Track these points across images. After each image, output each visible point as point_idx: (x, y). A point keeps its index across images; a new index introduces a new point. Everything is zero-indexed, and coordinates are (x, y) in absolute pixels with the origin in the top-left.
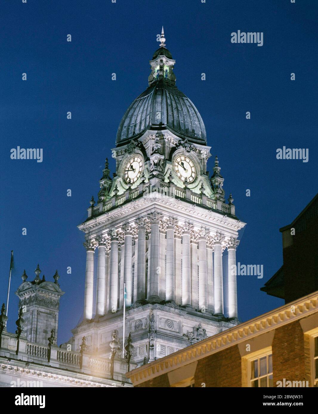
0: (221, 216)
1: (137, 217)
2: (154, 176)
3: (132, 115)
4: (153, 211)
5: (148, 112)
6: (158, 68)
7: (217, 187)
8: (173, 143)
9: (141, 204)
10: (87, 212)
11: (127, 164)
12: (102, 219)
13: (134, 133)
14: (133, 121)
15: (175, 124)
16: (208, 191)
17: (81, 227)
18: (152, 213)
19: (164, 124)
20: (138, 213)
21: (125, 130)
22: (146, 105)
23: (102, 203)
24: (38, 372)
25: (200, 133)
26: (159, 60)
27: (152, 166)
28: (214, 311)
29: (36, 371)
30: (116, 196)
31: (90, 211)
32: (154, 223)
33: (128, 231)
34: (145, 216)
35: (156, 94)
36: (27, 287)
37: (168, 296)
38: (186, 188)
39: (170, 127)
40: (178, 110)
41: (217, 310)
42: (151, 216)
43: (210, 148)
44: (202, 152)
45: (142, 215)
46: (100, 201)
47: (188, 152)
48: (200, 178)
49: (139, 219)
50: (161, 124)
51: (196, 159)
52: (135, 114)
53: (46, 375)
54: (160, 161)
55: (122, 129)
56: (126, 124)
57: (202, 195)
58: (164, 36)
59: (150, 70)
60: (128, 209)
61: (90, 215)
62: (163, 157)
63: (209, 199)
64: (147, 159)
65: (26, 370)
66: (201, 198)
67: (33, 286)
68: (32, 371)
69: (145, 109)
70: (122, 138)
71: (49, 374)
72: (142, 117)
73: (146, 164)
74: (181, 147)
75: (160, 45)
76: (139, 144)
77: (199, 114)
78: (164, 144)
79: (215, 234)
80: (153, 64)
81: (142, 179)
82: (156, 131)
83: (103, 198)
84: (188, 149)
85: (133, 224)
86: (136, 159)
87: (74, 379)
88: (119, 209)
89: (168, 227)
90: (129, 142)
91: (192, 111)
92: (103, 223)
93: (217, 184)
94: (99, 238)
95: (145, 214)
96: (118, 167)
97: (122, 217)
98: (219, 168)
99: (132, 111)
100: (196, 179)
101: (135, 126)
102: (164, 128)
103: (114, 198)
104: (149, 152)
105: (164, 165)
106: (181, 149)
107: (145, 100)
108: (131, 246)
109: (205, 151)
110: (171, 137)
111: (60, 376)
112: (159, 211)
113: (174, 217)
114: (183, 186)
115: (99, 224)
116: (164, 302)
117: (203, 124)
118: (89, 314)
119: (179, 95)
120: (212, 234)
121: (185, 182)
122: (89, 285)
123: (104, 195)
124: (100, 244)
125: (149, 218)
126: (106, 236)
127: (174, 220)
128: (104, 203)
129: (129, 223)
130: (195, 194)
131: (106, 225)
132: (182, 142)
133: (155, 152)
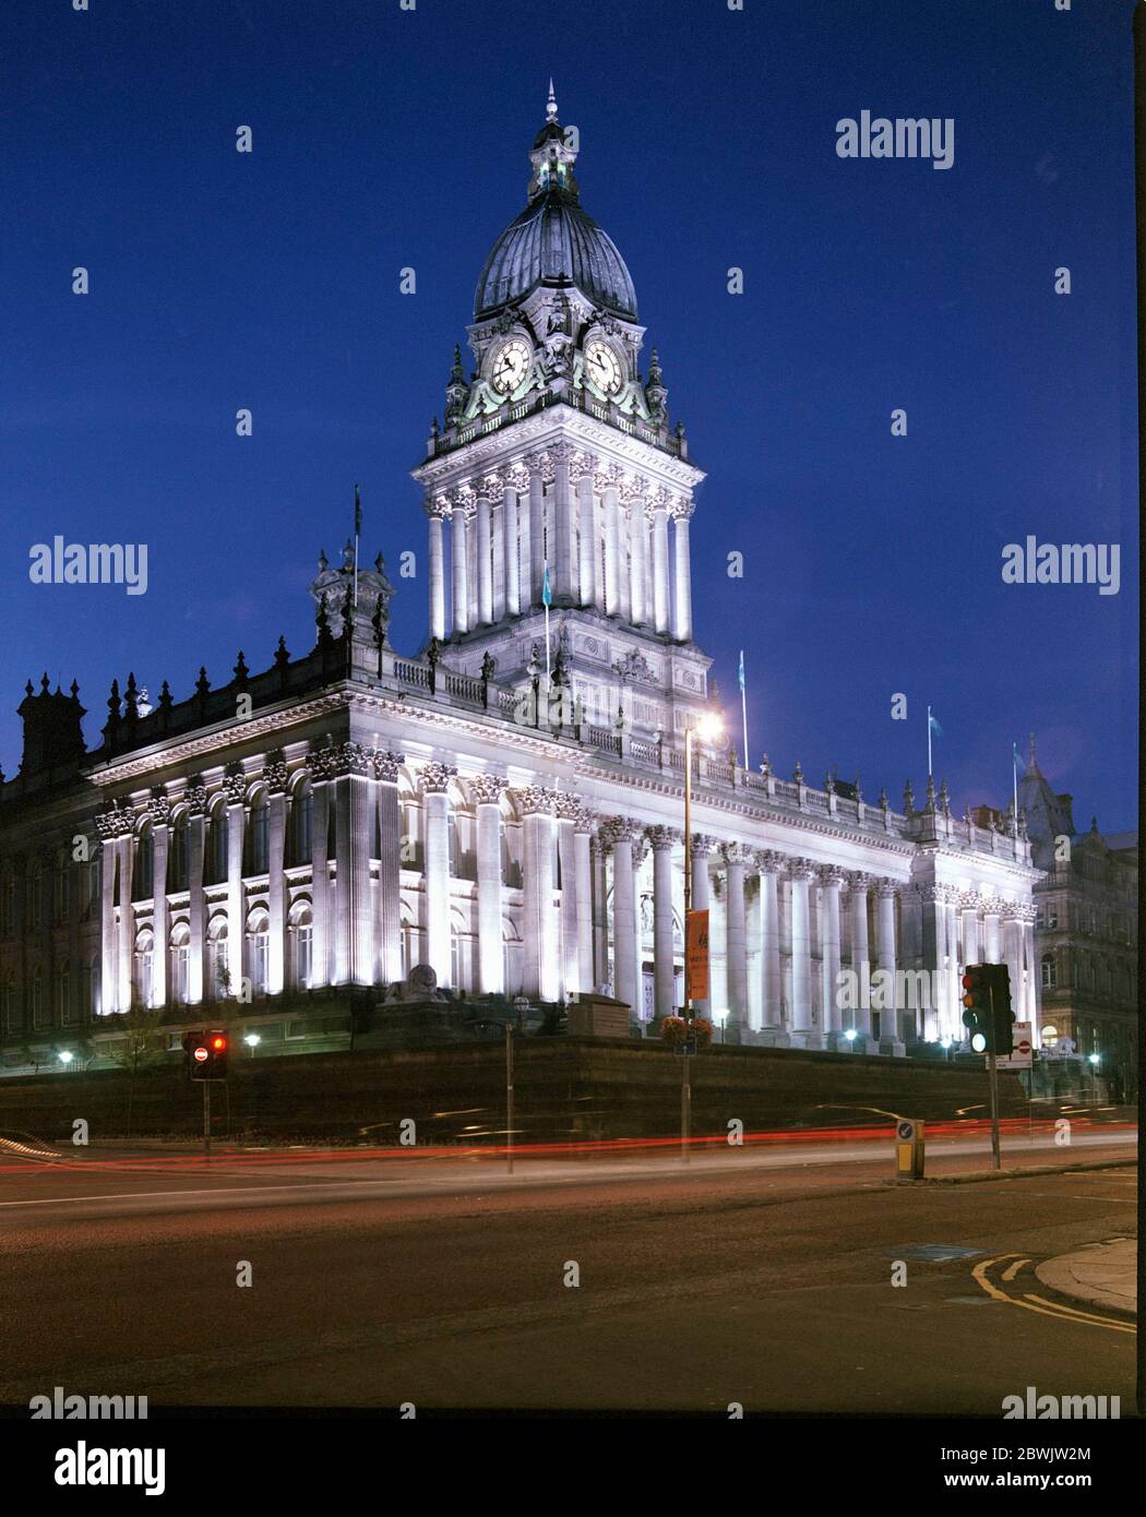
0: (668, 457)
1: (527, 452)
2: (556, 376)
3: (502, 261)
4: (557, 440)
5: (536, 253)
6: (546, 167)
7: (657, 405)
8: (583, 316)
9: (537, 427)
10: (427, 446)
11: (497, 355)
12: (458, 457)
13: (509, 294)
14: (505, 273)
15: (585, 278)
16: (642, 412)
17: (417, 473)
18: (555, 445)
19: (567, 278)
20: (527, 446)
21: (489, 289)
22: (530, 240)
23: (456, 429)
24: (418, 711)
25: (627, 300)
26: (548, 150)
27: (550, 357)
28: (655, 628)
29: (415, 709)
30: (482, 415)
31: (431, 444)
32: (561, 463)
33: (509, 479)
34: (542, 451)
35: (548, 216)
36: (331, 579)
37: (585, 598)
38: (609, 402)
39: (578, 285)
40: (588, 252)
41: (660, 625)
42: (554, 450)
43: (644, 329)
44: (630, 337)
45: (537, 448)
46: (449, 426)
47: (610, 334)
48: (628, 386)
49: (530, 455)
50: (562, 276)
51: (622, 351)
52: (509, 257)
54: (564, 347)
55: (484, 287)
56: (491, 278)
57: (635, 415)
58: (553, 98)
59: (530, 172)
60: (509, 437)
61: (431, 452)
62: (569, 341)
63: (646, 426)
64: (538, 344)
65: (399, 706)
66: (634, 422)
67: (344, 577)
68: (409, 709)
69: (529, 246)
70: (485, 306)
71: (437, 716)
72: (522, 263)
73: (537, 354)
74: (597, 323)
75: (548, 119)
76: (520, 315)
77: (622, 262)
78: (569, 316)
79: (658, 491)
80: (535, 158)
81: (534, 382)
82: (555, 290)
83: (455, 419)
84: (609, 328)
85: (519, 467)
86: (515, 345)
88: (492, 438)
89: (581, 473)
90: (501, 312)
91: (611, 258)
92: (459, 465)
93: (656, 398)
94: (452, 495)
95: (543, 446)
96: (481, 362)
97: (497, 453)
98: (659, 370)
99: (501, 253)
100: (622, 387)
101: (510, 282)
102: (569, 285)
103: (479, 420)
104: (541, 331)
105: (571, 355)
106: (597, 328)
107: (526, 232)
108: (515, 508)
109: (636, 332)
110: (580, 304)
112: (568, 441)
113: (593, 453)
114: (605, 399)
115: (452, 466)
116: (580, 608)
117: (631, 284)
118: (439, 631)
119: (586, 225)
120: (653, 491)
121: (608, 392)
122: (435, 578)
123: (457, 415)
124: (453, 506)
125: (550, 453)
126: (467, 490)
127: (592, 459)
128: (459, 430)
129: (510, 464)
130: (624, 415)
131: (465, 470)
132: (599, 315)
133: (552, 330)
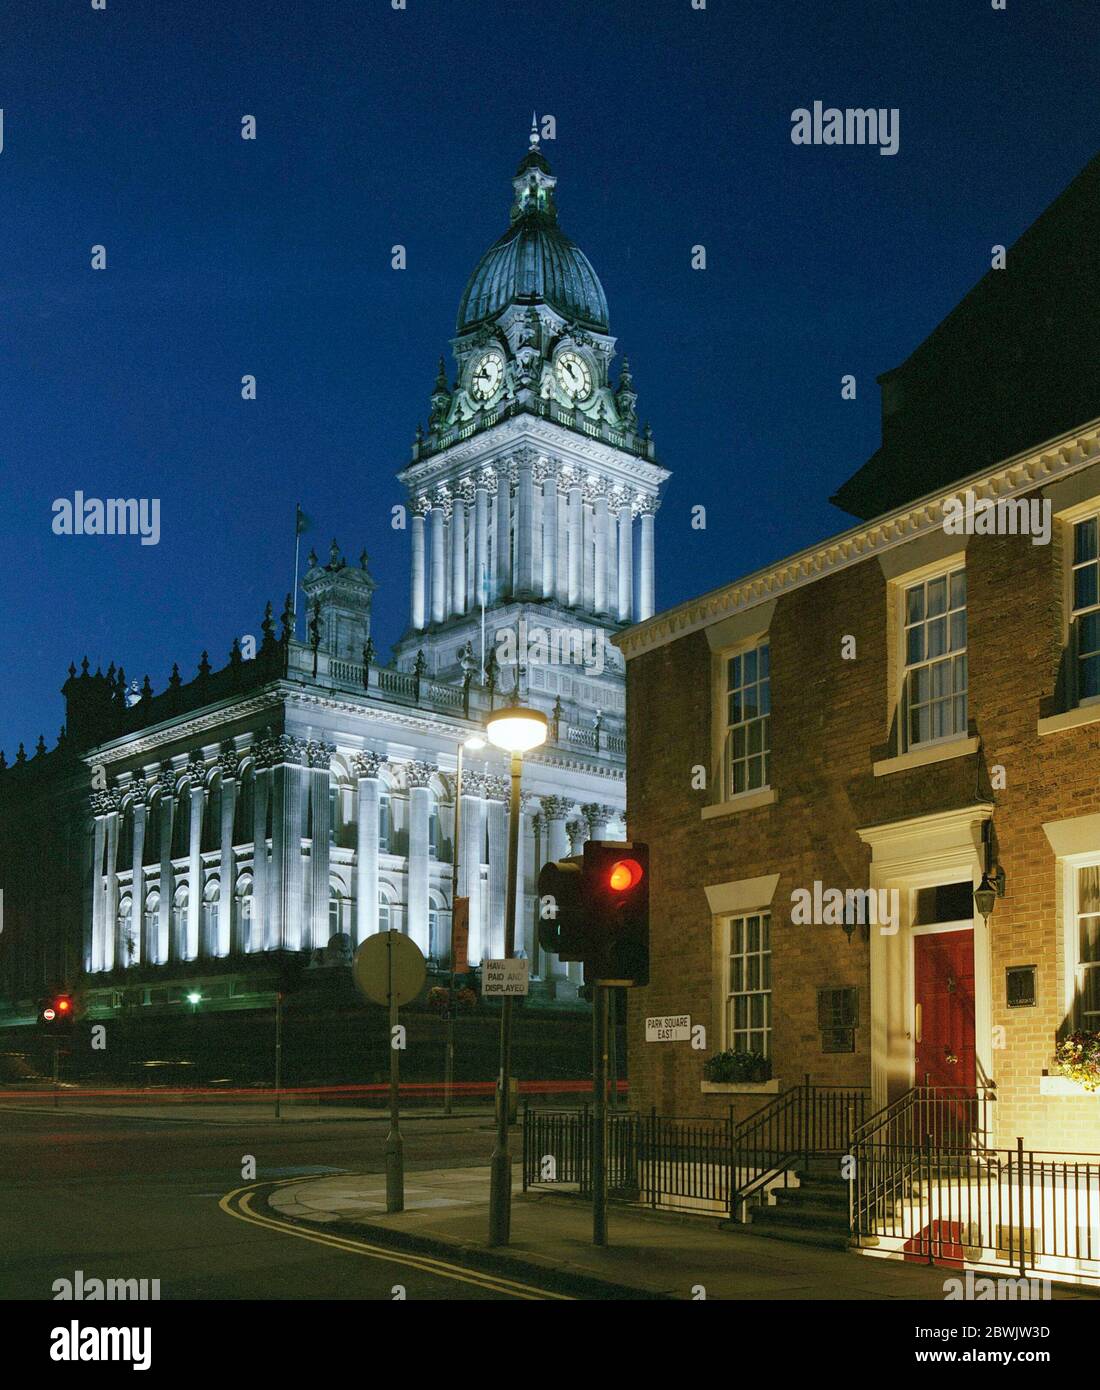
0: (633, 459)
1: (496, 457)
2: (523, 387)
3: (484, 279)
4: (522, 447)
5: (512, 273)
6: (527, 192)
7: (626, 409)
8: (554, 329)
9: (504, 435)
10: (412, 451)
11: (476, 366)
12: (437, 461)
13: (488, 310)
14: (485, 290)
15: (558, 294)
16: (611, 416)
17: (402, 476)
18: (520, 451)
19: (539, 295)
20: (497, 451)
21: (471, 305)
22: (508, 261)
23: (436, 435)
24: (350, 706)
25: (599, 313)
26: (528, 177)
27: (519, 370)
28: (618, 617)
29: (347, 704)
30: (460, 423)
31: (415, 448)
32: (525, 468)
33: (480, 482)
34: (509, 456)
35: (524, 241)
36: (319, 575)
37: (547, 591)
38: (576, 409)
39: (549, 301)
40: (562, 270)
41: (623, 613)
42: (519, 456)
43: (615, 339)
44: (601, 347)
45: (505, 454)
46: (433, 432)
47: (579, 345)
48: (598, 392)
49: (498, 460)
50: (535, 294)
51: (592, 360)
52: (489, 276)
53: (363, 711)
54: (533, 360)
55: (466, 304)
56: (473, 294)
57: (602, 421)
58: (536, 130)
59: (512, 196)
60: (480, 443)
61: (415, 456)
62: (537, 354)
63: (613, 429)
64: (510, 357)
65: (331, 702)
66: (600, 427)
67: (329, 574)
68: (341, 704)
69: (506, 266)
70: (467, 321)
71: (368, 710)
72: (500, 281)
73: (510, 366)
74: (567, 336)
75: (530, 148)
76: (496, 330)
77: (596, 278)
78: (539, 331)
79: (622, 490)
80: (517, 184)
81: (504, 392)
82: (526, 307)
83: (436, 426)
84: (579, 340)
85: (489, 471)
86: (492, 358)
87: (408, 717)
88: (465, 445)
89: (546, 476)
90: (478, 328)
91: (585, 274)
92: (438, 469)
93: (625, 403)
94: (432, 495)
95: (509, 451)
96: (462, 372)
97: (472, 457)
98: (630, 376)
99: (483, 271)
100: (592, 393)
101: (489, 298)
102: (540, 302)
103: (456, 427)
104: (514, 344)
105: (540, 368)
106: (568, 340)
107: (506, 252)
108: (486, 508)
109: (607, 343)
110: (550, 318)
111: (385, 713)
112: (532, 447)
113: (557, 458)
114: (571, 406)
115: (432, 470)
116: (541, 601)
117: (604, 297)
118: (419, 621)
119: (563, 242)
120: (617, 489)
121: (575, 399)
122: (416, 573)
123: (438, 422)
124: (434, 506)
125: (516, 459)
126: (444, 491)
127: (556, 463)
128: (440, 435)
129: (481, 468)
130: (590, 420)
131: (443, 473)
132: (570, 328)
133: (524, 344)
